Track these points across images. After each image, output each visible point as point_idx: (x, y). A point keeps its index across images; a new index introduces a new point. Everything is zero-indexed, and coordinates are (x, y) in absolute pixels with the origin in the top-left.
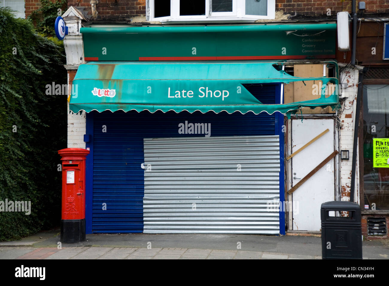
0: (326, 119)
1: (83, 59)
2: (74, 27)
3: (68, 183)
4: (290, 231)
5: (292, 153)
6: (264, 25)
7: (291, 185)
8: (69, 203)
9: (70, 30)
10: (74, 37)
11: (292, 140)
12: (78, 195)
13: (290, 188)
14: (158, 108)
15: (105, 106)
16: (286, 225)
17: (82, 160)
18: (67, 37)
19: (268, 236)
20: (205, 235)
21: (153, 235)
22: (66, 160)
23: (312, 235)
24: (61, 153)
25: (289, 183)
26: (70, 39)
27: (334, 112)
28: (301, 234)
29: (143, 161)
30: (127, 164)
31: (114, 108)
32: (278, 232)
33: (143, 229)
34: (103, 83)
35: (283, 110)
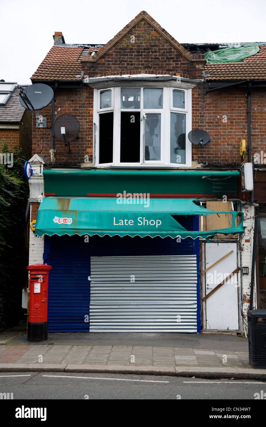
0: (231, 243)
1: (44, 194)
2: (38, 170)
3: (35, 292)
4: (205, 330)
5: (205, 269)
6: (184, 171)
7: (205, 293)
8: (35, 309)
9: (34, 172)
10: (37, 177)
11: (205, 259)
12: (43, 302)
13: (204, 296)
14: (106, 233)
15: (64, 231)
16: (201, 325)
17: (46, 274)
18: (31, 177)
19: (188, 334)
20: (139, 333)
21: (98, 334)
22: (34, 274)
23: (222, 333)
24: (30, 268)
25: (203, 292)
26: (34, 179)
27: (237, 238)
28: (213, 333)
29: (90, 275)
30: (77, 277)
31: (71, 233)
32: (196, 331)
33: (89, 329)
34: (62, 213)
35: (203, 236)
